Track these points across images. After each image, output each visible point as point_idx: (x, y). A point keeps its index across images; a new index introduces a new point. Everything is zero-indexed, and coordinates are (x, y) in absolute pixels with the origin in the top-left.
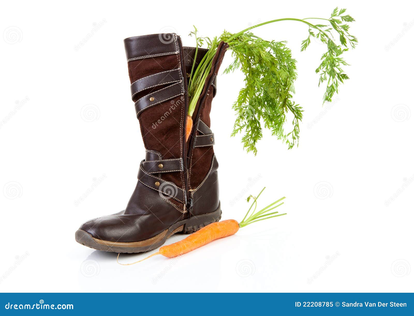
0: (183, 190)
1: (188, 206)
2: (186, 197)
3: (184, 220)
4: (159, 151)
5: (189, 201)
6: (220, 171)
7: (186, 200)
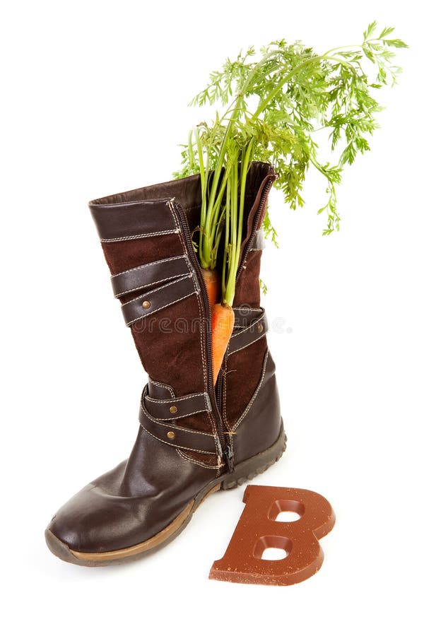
0: (215, 436)
1: (225, 459)
2: (220, 446)
3: (221, 475)
4: (169, 384)
5: (225, 449)
6: (279, 373)
7: (220, 450)
